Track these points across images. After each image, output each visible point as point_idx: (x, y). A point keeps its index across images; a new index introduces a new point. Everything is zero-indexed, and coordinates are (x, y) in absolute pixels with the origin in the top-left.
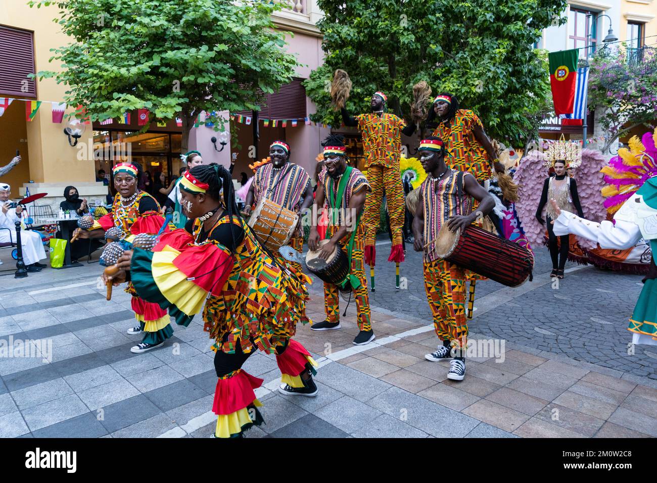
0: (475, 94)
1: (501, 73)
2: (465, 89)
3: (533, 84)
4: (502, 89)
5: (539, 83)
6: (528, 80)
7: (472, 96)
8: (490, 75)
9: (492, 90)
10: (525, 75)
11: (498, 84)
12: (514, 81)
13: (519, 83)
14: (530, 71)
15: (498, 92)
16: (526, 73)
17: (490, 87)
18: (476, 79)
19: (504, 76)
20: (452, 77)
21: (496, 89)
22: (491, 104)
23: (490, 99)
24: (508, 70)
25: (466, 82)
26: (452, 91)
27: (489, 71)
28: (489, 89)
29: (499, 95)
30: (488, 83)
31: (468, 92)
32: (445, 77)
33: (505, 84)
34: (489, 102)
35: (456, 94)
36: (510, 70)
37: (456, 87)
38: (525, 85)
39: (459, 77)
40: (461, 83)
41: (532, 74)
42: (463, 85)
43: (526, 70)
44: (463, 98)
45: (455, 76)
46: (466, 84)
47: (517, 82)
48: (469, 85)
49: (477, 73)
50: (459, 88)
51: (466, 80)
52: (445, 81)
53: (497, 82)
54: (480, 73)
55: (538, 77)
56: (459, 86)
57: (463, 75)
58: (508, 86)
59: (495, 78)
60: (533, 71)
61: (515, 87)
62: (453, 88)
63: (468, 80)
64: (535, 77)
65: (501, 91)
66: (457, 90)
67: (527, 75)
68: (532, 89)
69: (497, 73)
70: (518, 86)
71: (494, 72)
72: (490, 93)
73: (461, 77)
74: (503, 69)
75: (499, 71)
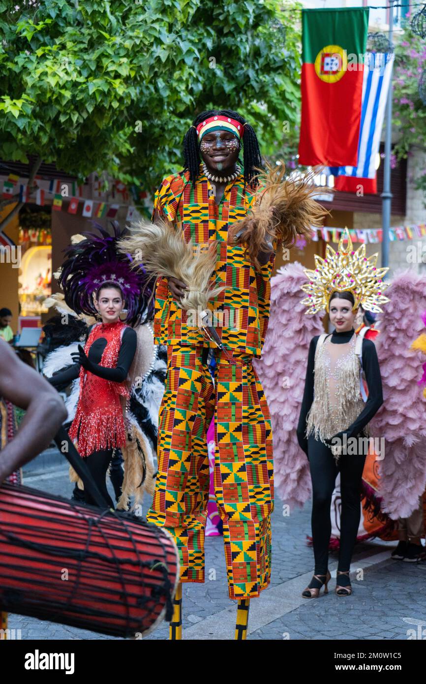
0: (121, 100)
1: (189, 52)
2: (95, 85)
3: (262, 87)
4: (191, 92)
5: (276, 86)
6: (252, 73)
7: (115, 105)
8: (161, 53)
9: (166, 94)
10: (245, 62)
11: (180, 80)
12: (219, 73)
13: (231, 78)
14: (257, 53)
15: (180, 101)
16: (246, 56)
17: (161, 83)
18: (125, 60)
19: (197, 59)
20: (63, 47)
21: (174, 91)
22: (163, 129)
23: (159, 115)
24: (204, 45)
25: (99, 67)
26: (64, 87)
27: (158, 41)
28: (157, 89)
29: (182, 108)
30: (156, 75)
31: (102, 93)
32: (45, 44)
33: (196, 80)
34: (157, 122)
35: (74, 96)
36: (209, 44)
37: (74, 77)
38: (243, 87)
39: (81, 50)
40: (85, 66)
41: (261, 61)
42: (92, 74)
43: (246, 49)
44: (91, 110)
45: (69, 45)
46: (99, 70)
47: (226, 73)
48: (107, 73)
49: (128, 44)
50: (81, 79)
51: (99, 61)
52: (44, 57)
53: (177, 74)
54: (135, 45)
55: (276, 70)
56: (80, 73)
57: (92, 45)
58: (204, 85)
59: (173, 64)
60: (264, 52)
61: (221, 89)
62: (66, 78)
63: (106, 62)
64: (268, 69)
65: (187, 99)
66: (75, 84)
67: (249, 59)
68: (262, 95)
69: (179, 50)
70: (228, 88)
71: (170, 48)
72: (161, 100)
73: (85, 50)
74: (191, 42)
75: (184, 46)
